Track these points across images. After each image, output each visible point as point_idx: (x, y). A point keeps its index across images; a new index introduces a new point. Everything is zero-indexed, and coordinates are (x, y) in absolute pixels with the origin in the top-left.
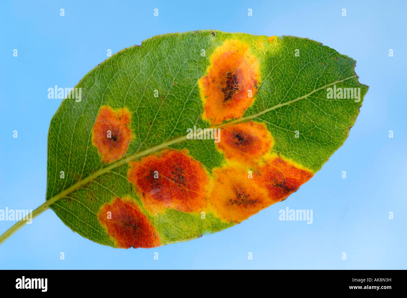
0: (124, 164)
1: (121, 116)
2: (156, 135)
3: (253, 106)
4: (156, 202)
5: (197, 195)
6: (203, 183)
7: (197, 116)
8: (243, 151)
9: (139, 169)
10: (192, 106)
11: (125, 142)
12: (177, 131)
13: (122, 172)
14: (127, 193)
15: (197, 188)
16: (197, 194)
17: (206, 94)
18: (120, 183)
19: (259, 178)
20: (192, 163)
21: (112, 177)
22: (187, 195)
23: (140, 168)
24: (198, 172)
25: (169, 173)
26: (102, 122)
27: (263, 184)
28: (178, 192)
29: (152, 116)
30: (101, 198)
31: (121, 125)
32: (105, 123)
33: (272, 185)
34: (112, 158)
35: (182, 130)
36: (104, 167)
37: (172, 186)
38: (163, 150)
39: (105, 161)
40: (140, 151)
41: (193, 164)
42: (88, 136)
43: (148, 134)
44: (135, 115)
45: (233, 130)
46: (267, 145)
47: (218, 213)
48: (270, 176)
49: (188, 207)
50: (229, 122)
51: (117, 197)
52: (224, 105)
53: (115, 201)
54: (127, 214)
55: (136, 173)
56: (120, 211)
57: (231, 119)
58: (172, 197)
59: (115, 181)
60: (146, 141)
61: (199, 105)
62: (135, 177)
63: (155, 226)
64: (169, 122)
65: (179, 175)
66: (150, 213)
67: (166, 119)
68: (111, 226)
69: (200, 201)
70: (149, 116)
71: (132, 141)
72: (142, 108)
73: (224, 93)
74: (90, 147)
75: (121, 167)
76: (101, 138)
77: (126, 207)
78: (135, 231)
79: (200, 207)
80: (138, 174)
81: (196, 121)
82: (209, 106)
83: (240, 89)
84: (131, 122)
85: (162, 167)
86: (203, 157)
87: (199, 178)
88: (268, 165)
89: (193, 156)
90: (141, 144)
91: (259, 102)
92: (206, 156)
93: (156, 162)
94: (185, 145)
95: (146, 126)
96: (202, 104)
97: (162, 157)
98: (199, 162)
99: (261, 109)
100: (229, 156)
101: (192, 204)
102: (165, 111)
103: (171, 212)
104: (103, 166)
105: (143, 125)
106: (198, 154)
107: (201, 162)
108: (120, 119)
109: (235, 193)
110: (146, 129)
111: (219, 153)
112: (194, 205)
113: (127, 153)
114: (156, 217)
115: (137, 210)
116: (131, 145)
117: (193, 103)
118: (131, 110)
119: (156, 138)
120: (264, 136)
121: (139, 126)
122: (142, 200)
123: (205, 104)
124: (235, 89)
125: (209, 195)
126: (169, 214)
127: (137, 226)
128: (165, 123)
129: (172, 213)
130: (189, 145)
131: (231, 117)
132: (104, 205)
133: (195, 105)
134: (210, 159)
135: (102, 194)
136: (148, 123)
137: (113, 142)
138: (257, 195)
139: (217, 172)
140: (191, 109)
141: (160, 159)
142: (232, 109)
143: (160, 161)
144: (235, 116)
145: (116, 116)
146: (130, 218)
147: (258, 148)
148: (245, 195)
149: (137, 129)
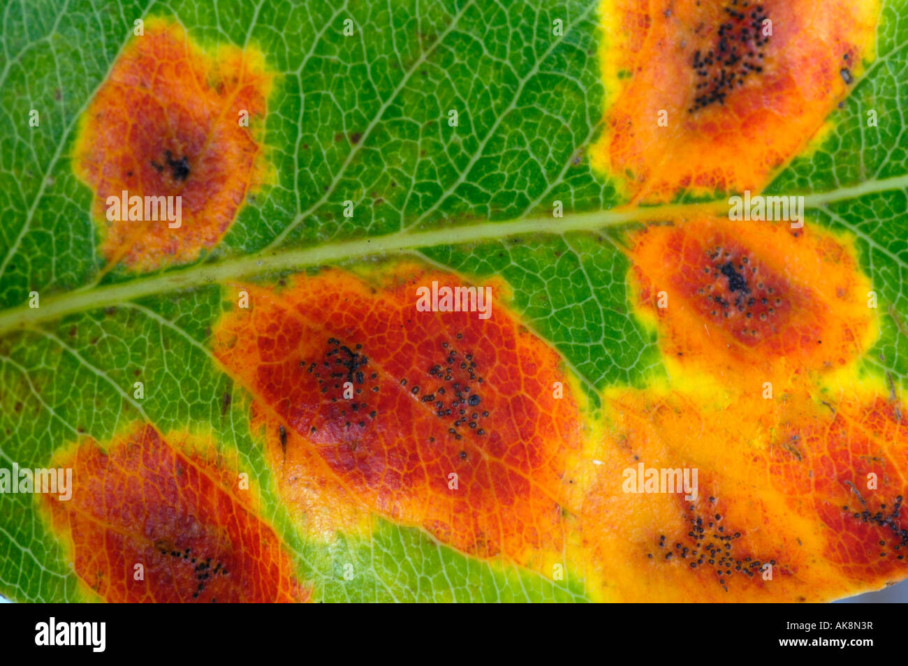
0: (204, 286)
1: (226, 78)
2: (373, 194)
3: (817, 153)
4: (336, 482)
5: (527, 490)
6: (560, 442)
7: (569, 150)
8: (742, 339)
9: (272, 321)
10: (553, 101)
11: (226, 194)
12: (469, 194)
13: (187, 318)
14: (198, 412)
15: (531, 456)
16: (527, 482)
17: (625, 63)
18: (170, 364)
19: (795, 468)
20: (521, 343)
21: (137, 333)
22: (483, 481)
23: (279, 318)
24: (545, 389)
25: (415, 367)
26: (137, 88)
27: (806, 496)
28: (444, 459)
29: (366, 107)
30: (68, 413)
31: (222, 118)
32: (152, 94)
33: (845, 508)
34: (153, 249)
35: (493, 195)
36: (107, 281)
37: (423, 428)
38: (394, 264)
39: (117, 257)
40: (288, 245)
41: (527, 350)
42: (61, 133)
43: (336, 180)
44: (291, 86)
45: (711, 239)
46: (850, 335)
47: (605, 584)
48: (840, 468)
49: (479, 534)
50: (699, 200)
51: (148, 420)
52: (689, 124)
53: (132, 437)
54: (179, 506)
55: (257, 335)
56: (146, 484)
57: (711, 192)
58: (415, 473)
59: (147, 350)
60: (324, 206)
61: (588, 105)
62: (249, 352)
63: (311, 582)
64: (438, 147)
65: (459, 387)
66: (298, 525)
67: (427, 132)
68: (91, 543)
69: (538, 520)
70: (352, 105)
71: (261, 195)
72: (327, 61)
73: (700, 74)
74: (60, 182)
75: (186, 295)
76: (119, 153)
77: (182, 473)
78: (201, 586)
79: (531, 545)
80: (265, 344)
81: (560, 168)
82: (628, 116)
83: (770, 69)
84: (267, 113)
85: (385, 335)
86: (570, 329)
87: (543, 415)
88: (839, 421)
89: (532, 313)
90: (299, 218)
91: (846, 145)
92: (585, 328)
93: (359, 307)
94: (499, 260)
95: (333, 144)
96: (598, 101)
97: (387, 289)
98: (552, 345)
99: (849, 175)
100: (680, 347)
101: (500, 525)
102: (425, 95)
103: (397, 539)
104: (100, 274)
105: (320, 136)
106: (554, 311)
107: (560, 347)
108: (221, 89)
109: (682, 512)
110: (331, 156)
111: (637, 325)
112: (506, 531)
113: (229, 240)
114: (325, 546)
115: (233, 498)
116: (250, 213)
117: (558, 87)
118: (277, 64)
119: (371, 206)
120: (843, 293)
121: (300, 135)
122: (270, 458)
123: (613, 105)
124: (746, 65)
125: (576, 500)
126: (388, 547)
127: (213, 565)
128: (420, 149)
129: (402, 542)
130: (513, 263)
131: (713, 180)
132: (78, 445)
133: (568, 97)
134: (601, 342)
135: (75, 393)
136: (345, 132)
137: (171, 182)
138: (776, 541)
139: (623, 406)
140: (545, 112)
141: (378, 297)
142: (723, 151)
143: (376, 308)
144: (731, 182)
145: (206, 75)
146: (188, 526)
147: (806, 339)
148: (721, 529)
149: (290, 149)
